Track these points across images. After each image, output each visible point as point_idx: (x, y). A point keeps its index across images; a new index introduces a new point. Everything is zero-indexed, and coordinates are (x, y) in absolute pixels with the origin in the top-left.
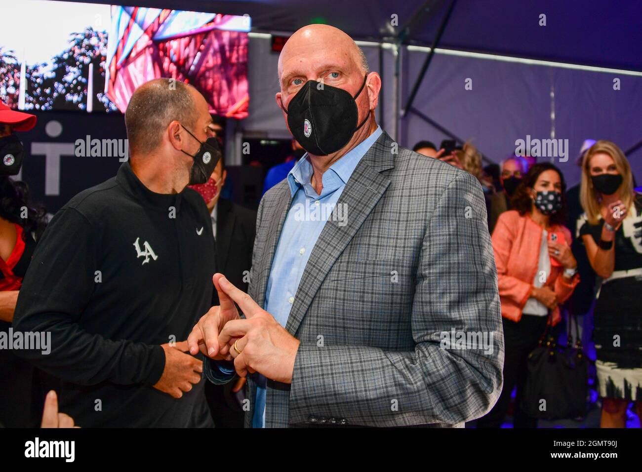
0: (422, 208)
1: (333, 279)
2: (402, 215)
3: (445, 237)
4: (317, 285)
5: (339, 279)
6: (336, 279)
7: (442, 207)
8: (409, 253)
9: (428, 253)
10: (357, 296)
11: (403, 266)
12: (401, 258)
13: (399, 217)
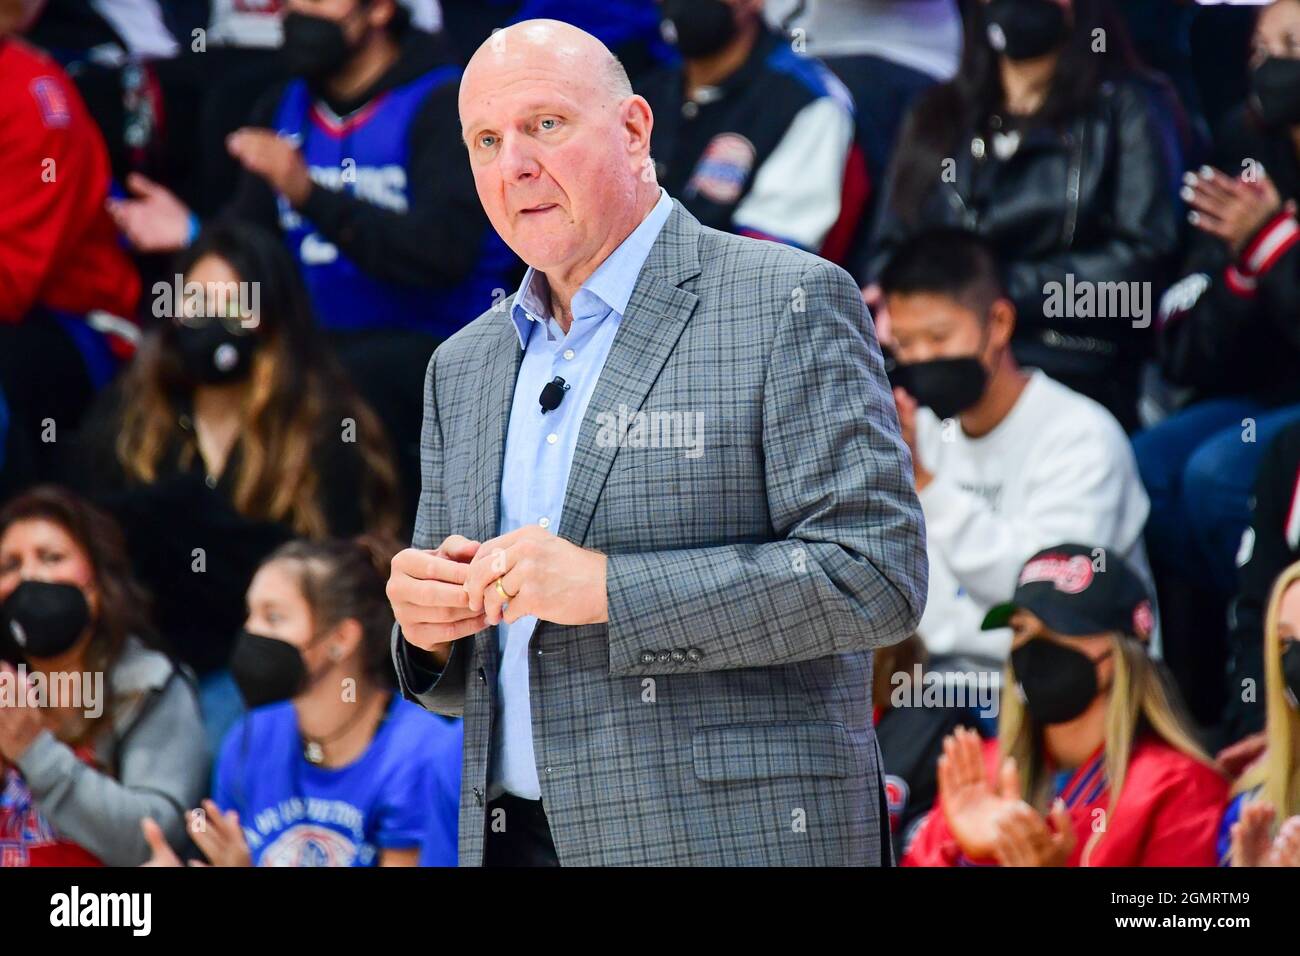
0: (755, 338)
1: (625, 466)
2: (724, 352)
3: (796, 378)
4: (598, 480)
5: (636, 465)
6: (630, 466)
7: (785, 332)
8: (743, 410)
9: (774, 406)
10: (668, 487)
11: (735, 432)
12: (732, 419)
13: (720, 356)
